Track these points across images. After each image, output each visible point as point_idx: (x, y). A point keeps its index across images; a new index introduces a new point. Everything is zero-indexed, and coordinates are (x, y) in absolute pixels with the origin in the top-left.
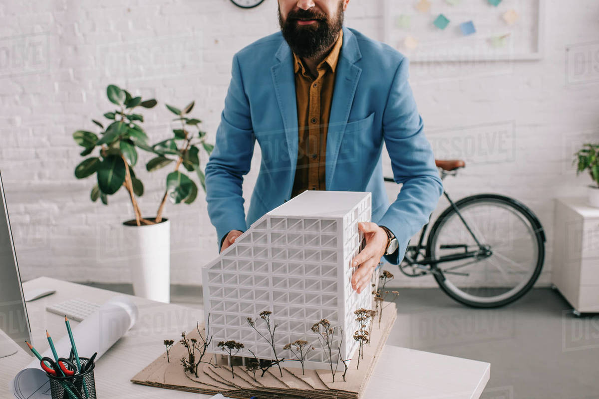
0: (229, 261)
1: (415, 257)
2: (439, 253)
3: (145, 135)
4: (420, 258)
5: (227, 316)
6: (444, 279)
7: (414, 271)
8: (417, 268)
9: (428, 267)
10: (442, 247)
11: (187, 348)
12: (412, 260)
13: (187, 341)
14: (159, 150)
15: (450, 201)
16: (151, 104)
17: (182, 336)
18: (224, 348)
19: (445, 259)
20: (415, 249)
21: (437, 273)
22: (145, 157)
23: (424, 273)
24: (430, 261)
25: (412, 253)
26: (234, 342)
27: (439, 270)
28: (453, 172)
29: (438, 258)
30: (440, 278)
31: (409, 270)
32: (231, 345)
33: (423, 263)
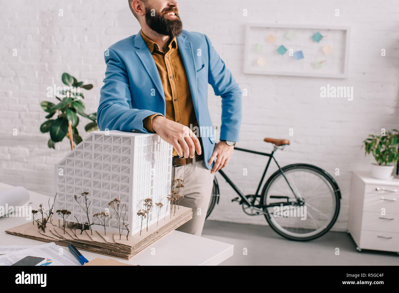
0: (70, 161)
1: (253, 202)
2: (269, 201)
3: (84, 107)
4: (257, 203)
5: (67, 196)
6: (270, 218)
7: (252, 210)
8: (253, 209)
9: (261, 209)
10: (271, 197)
11: (42, 214)
12: (250, 204)
13: (42, 210)
14: (92, 117)
15: (279, 167)
16: (89, 87)
17: (40, 206)
18: (60, 214)
19: (272, 205)
20: (255, 197)
21: (266, 214)
23: (258, 213)
24: (263, 206)
25: (251, 200)
26: (66, 211)
27: (267, 212)
28: (281, 147)
29: (268, 204)
30: (268, 218)
31: (249, 210)
32: (65, 212)
33: (258, 207)
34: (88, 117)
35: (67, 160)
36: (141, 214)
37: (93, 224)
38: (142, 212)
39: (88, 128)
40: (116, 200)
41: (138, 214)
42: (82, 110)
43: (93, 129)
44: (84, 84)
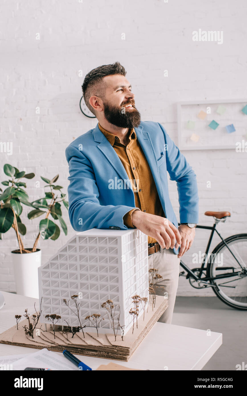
0: (54, 264)
1: (199, 276)
2: (215, 273)
3: (27, 196)
4: (203, 276)
5: (53, 299)
6: (219, 290)
7: (199, 284)
8: (201, 282)
9: (208, 282)
10: (217, 269)
11: (28, 319)
12: (197, 278)
13: (28, 315)
14: (35, 205)
15: (222, 239)
16: (31, 176)
17: (25, 312)
18: (49, 319)
19: (219, 277)
20: (201, 270)
21: (214, 286)
22: (27, 209)
23: (206, 286)
24: (209, 278)
25: (197, 273)
26: (55, 315)
27: (215, 284)
28: (223, 219)
29: (214, 276)
30: (216, 290)
31: (196, 284)
32: (54, 317)
33: (205, 279)
34: (31, 205)
35: (51, 263)
36: (133, 312)
37: (85, 327)
38: (133, 310)
39: (31, 215)
40: (109, 302)
41: (130, 312)
42: (26, 200)
43: (36, 216)
44: (26, 173)
